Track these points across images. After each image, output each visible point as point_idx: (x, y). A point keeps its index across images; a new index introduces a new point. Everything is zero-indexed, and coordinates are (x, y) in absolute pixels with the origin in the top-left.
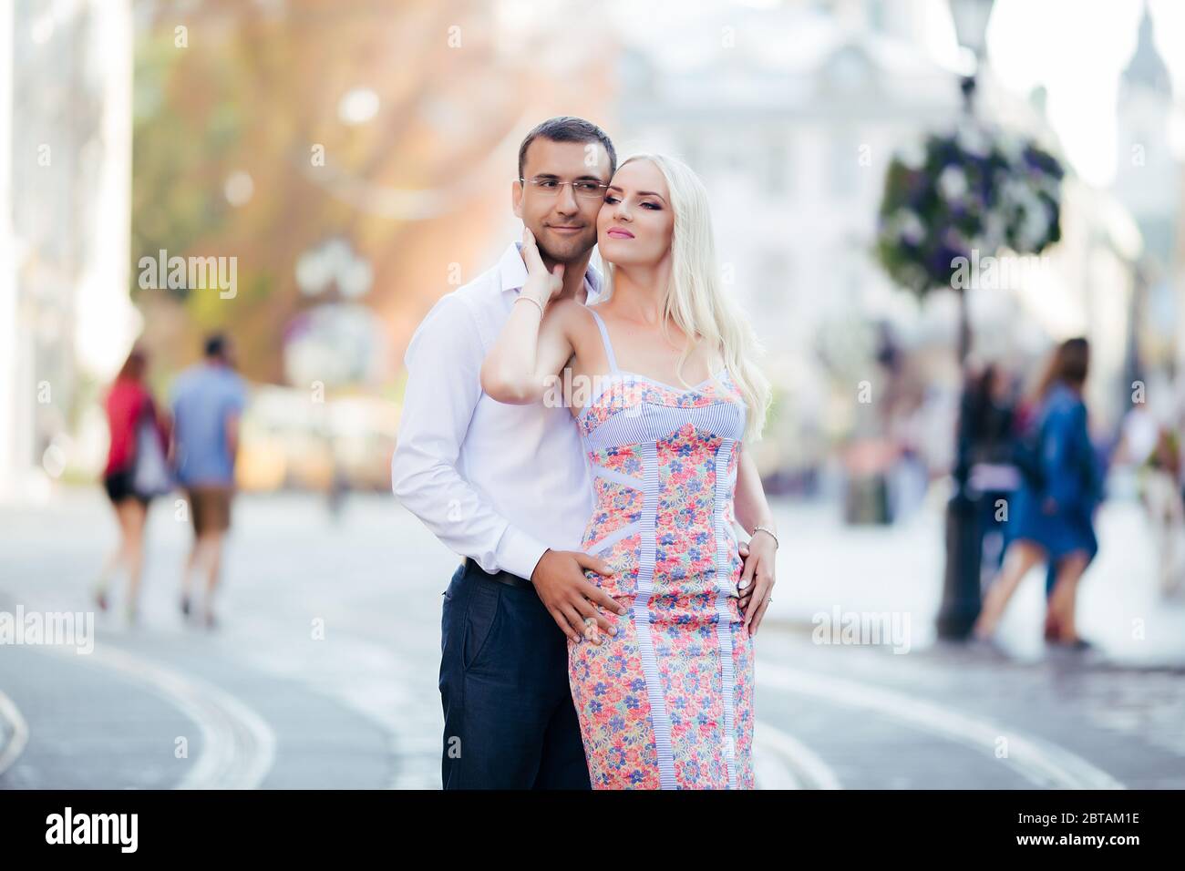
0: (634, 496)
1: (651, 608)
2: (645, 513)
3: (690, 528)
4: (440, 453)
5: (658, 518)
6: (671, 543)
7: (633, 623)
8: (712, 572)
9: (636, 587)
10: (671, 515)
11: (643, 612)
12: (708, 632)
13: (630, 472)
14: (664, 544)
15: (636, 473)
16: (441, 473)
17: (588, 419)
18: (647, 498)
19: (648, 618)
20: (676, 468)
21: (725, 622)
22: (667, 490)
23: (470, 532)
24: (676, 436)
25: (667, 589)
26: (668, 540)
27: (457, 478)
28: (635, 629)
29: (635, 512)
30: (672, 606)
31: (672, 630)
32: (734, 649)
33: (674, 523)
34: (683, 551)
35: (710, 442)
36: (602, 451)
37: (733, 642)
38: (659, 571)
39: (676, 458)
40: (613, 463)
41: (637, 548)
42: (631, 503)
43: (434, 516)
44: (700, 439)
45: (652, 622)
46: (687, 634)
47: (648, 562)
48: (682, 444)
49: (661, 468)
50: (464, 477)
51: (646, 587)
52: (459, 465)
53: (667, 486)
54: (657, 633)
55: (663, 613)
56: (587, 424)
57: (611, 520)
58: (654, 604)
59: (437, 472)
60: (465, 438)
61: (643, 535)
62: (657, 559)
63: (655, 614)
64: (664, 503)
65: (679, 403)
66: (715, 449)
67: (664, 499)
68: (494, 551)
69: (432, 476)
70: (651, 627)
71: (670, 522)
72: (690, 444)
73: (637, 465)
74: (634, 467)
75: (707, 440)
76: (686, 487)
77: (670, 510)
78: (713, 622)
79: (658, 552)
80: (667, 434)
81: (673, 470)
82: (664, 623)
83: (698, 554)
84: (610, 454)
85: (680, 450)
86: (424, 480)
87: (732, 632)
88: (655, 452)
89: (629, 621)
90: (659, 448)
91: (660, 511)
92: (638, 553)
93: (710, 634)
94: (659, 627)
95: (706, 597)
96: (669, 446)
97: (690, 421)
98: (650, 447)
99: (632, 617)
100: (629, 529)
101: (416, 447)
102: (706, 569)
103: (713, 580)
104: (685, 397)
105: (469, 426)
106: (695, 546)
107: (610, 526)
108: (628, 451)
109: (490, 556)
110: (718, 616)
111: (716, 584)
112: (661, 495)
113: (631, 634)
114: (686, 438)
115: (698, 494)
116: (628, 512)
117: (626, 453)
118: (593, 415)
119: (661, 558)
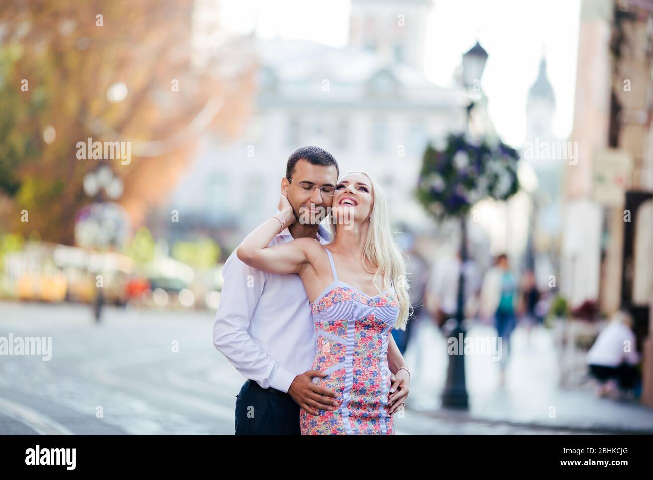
0: (341, 348)
1: (349, 409)
2: (347, 357)
3: (369, 368)
4: (239, 324)
5: (353, 360)
6: (360, 375)
7: (341, 416)
8: (380, 392)
9: (342, 397)
10: (360, 360)
11: (345, 411)
12: (375, 422)
13: (339, 335)
14: (357, 374)
15: (343, 336)
16: (240, 335)
17: (320, 304)
18: (347, 350)
19: (348, 414)
20: (363, 336)
21: (383, 417)
22: (358, 346)
23: (255, 367)
24: (365, 320)
25: (357, 399)
26: (359, 372)
27: (248, 337)
28: (342, 419)
29: (341, 356)
30: (358, 408)
31: (358, 420)
32: (387, 431)
33: (361, 364)
34: (366, 380)
35: (380, 325)
36: (325, 322)
37: (387, 427)
38: (354, 389)
39: (363, 330)
40: (331, 330)
41: (343, 375)
42: (339, 351)
43: (235, 358)
44: (376, 323)
45: (350, 416)
46: (365, 422)
47: (349, 383)
48: (367, 324)
49: (356, 334)
50: (252, 337)
51: (348, 397)
52: (249, 330)
53: (358, 344)
54: (352, 422)
55: (355, 411)
56: (318, 307)
57: (329, 361)
58: (350, 407)
59: (239, 334)
60: (253, 315)
61: (346, 369)
62: (353, 382)
63: (351, 412)
64: (356, 353)
65: (369, 303)
66: (382, 329)
67: (356, 351)
68: (268, 377)
69: (236, 336)
70: (349, 419)
71: (359, 363)
72: (371, 324)
73: (343, 332)
74: (342, 333)
75: (379, 324)
76: (367, 346)
77: (359, 357)
78: (378, 417)
79: (354, 378)
80: (361, 317)
81: (362, 336)
82: (355, 417)
83: (373, 382)
84: (330, 325)
85: (366, 327)
86: (232, 338)
87: (386, 422)
88: (353, 326)
89: (339, 415)
90: (356, 324)
91: (354, 357)
92: (344, 378)
93: (376, 423)
94: (353, 419)
95: (374, 406)
96: (360, 324)
97: (373, 313)
98: (351, 323)
99: (340, 413)
100: (339, 366)
101: (228, 321)
102: (376, 390)
103: (379, 397)
104: (371, 300)
105: (255, 309)
106: (372, 377)
107: (328, 363)
108: (340, 323)
109: (266, 380)
110: (381, 414)
111: (380, 399)
112: (355, 349)
113: (340, 422)
114: (370, 321)
115: (373, 350)
116: (337, 356)
117: (339, 325)
118: (323, 303)
119: (355, 381)
